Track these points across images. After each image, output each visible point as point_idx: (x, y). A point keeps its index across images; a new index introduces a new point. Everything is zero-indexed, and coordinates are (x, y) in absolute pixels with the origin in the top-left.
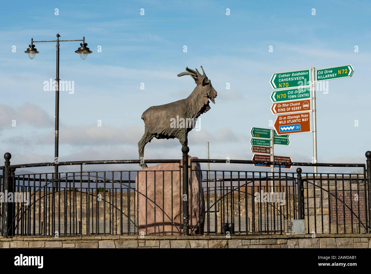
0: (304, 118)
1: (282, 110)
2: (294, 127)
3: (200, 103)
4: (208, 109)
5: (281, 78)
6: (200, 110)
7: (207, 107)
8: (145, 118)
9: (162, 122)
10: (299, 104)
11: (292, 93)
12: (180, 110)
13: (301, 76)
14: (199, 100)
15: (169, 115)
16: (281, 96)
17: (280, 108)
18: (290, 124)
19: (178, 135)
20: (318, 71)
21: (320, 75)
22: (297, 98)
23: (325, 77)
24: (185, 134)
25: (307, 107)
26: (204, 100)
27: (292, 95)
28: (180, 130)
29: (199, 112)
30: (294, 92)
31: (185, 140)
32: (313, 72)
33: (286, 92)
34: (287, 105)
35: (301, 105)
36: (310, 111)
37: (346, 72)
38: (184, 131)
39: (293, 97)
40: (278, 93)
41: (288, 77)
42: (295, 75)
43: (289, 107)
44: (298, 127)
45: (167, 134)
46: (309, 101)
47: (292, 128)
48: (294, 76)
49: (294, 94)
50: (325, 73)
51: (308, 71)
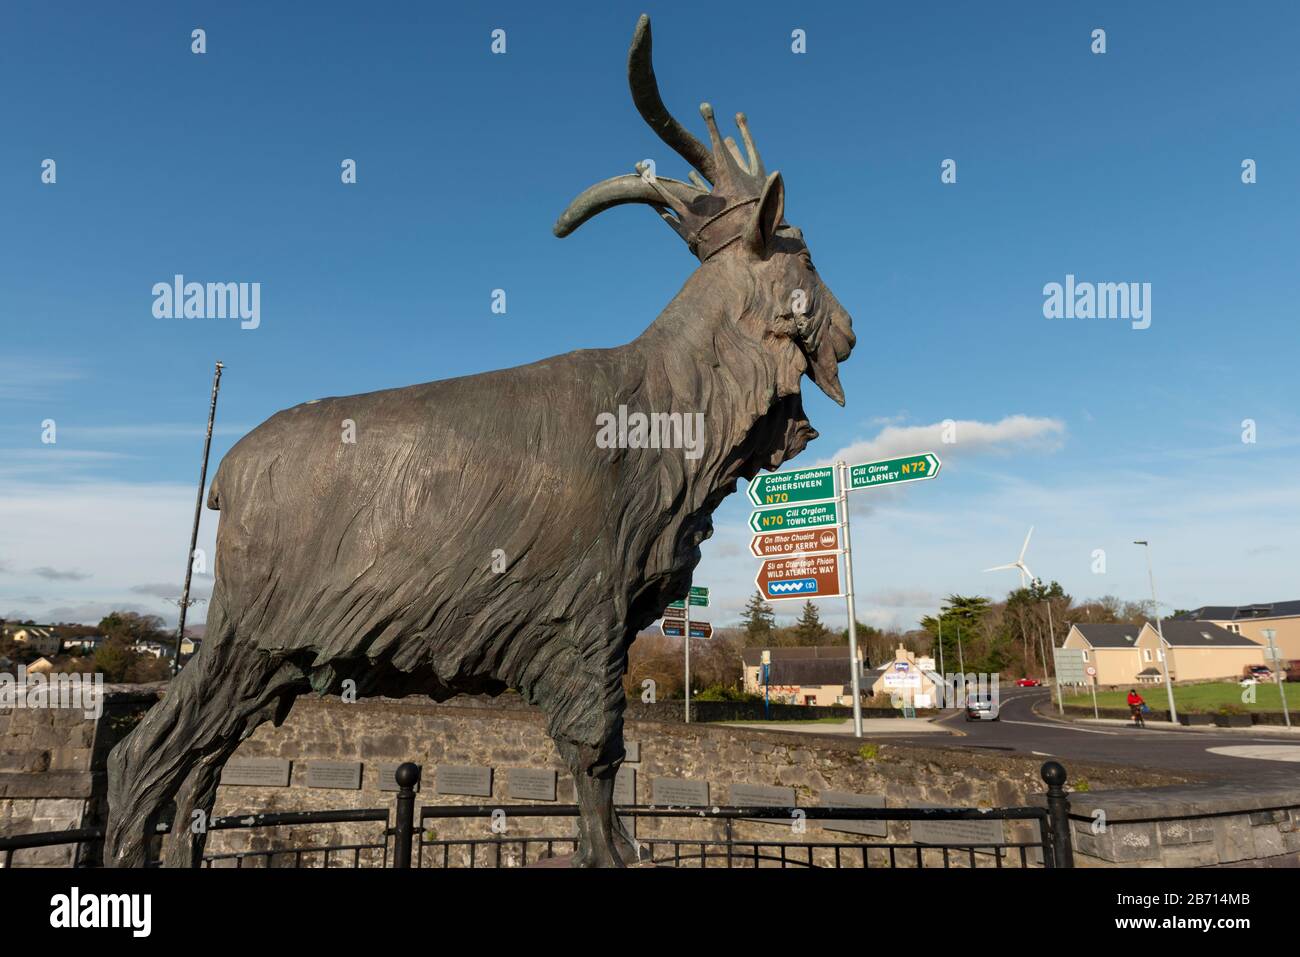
0: (825, 565)
1: (775, 548)
2: (801, 585)
3: (740, 380)
4: (795, 443)
5: (771, 484)
6: (737, 437)
7: (790, 422)
8: (224, 498)
9: (374, 533)
10: (812, 536)
11: (795, 513)
12: (563, 420)
13: (815, 479)
14: (730, 356)
15: (452, 464)
16: (771, 521)
17: (769, 545)
18: (794, 577)
19: (534, 668)
20: (853, 469)
21: (858, 476)
22: (807, 524)
23: (870, 479)
24: (610, 661)
25: (831, 543)
26: (772, 359)
27: (794, 517)
28: (562, 621)
29: (736, 452)
30: (800, 513)
31: (603, 723)
32: (842, 471)
33: (782, 512)
34: (786, 539)
35: (817, 539)
36: (838, 552)
37: (922, 469)
38: (602, 628)
39: (798, 521)
40: (764, 514)
41: (787, 483)
42: (802, 477)
43: (790, 542)
44: (810, 585)
45: (426, 657)
46: (835, 530)
47: (798, 587)
48: (799, 481)
49: (800, 516)
50: (873, 470)
51: (830, 469)
